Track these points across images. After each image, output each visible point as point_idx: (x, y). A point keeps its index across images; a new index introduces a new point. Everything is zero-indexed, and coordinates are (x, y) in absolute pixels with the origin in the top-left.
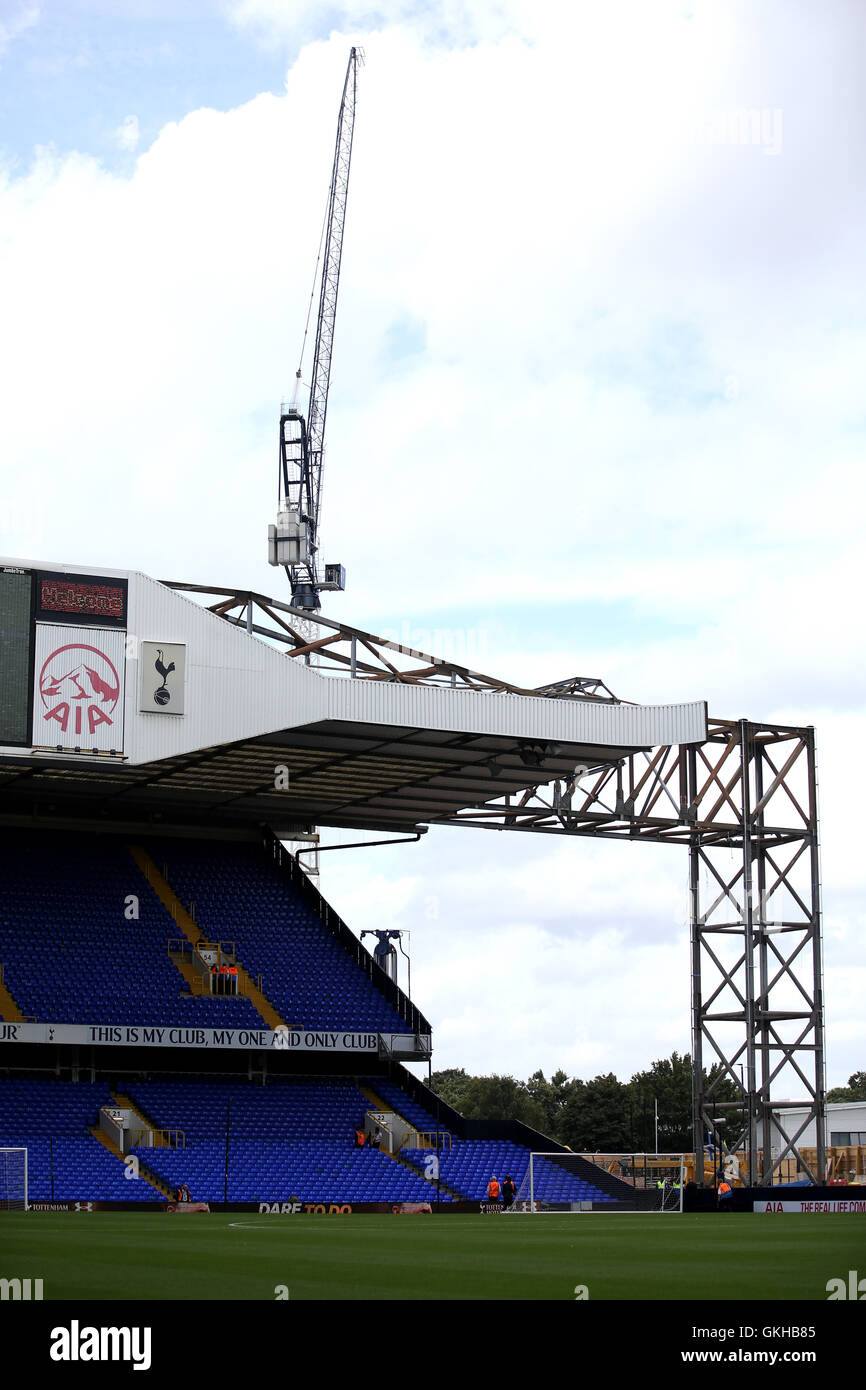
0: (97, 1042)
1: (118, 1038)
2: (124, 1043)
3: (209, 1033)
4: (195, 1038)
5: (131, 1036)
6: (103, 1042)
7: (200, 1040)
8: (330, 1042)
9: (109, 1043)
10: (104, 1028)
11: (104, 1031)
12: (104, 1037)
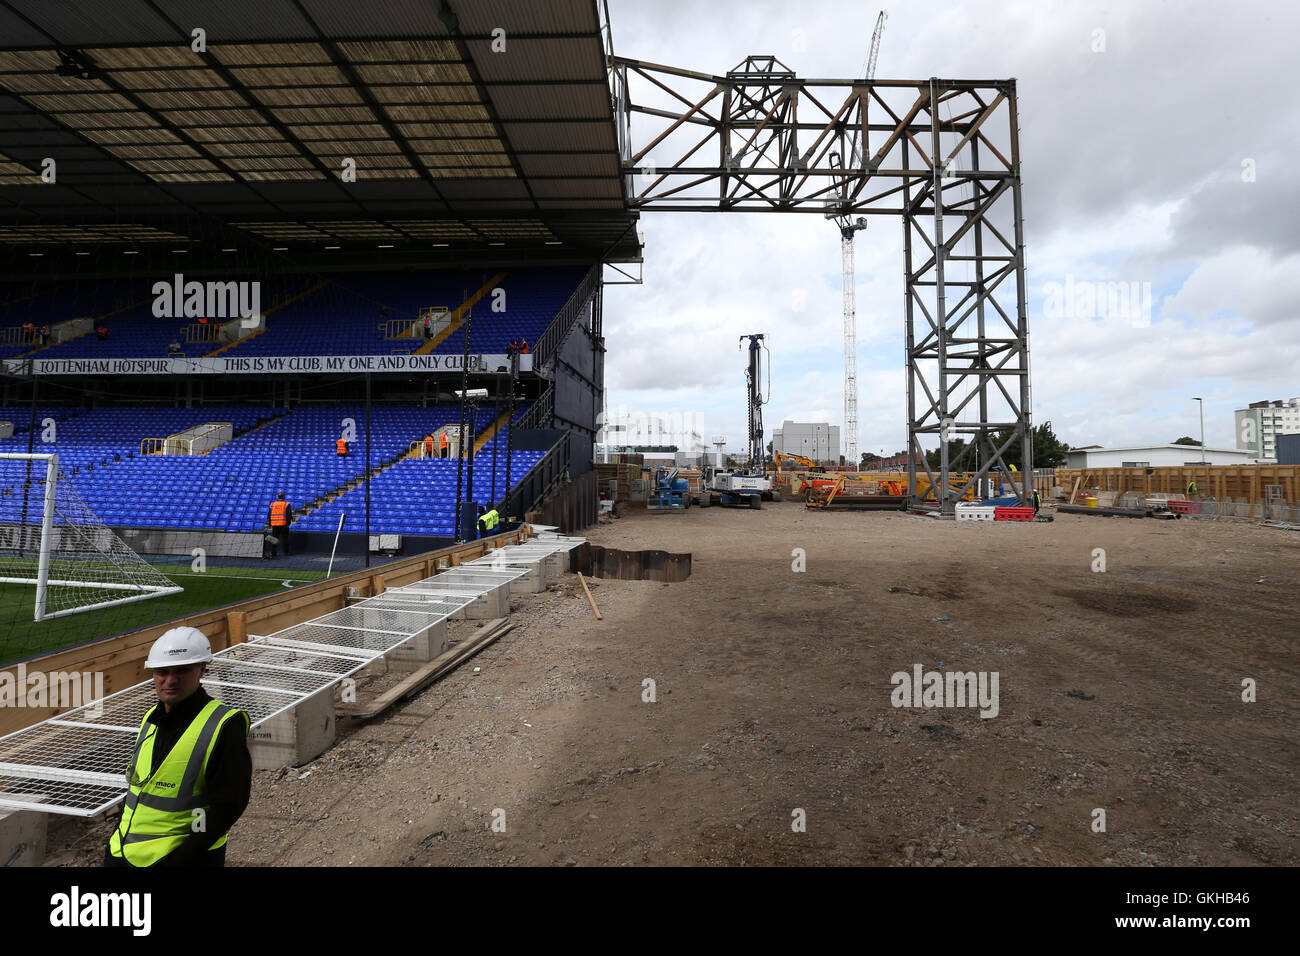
0: (229, 371)
1: (246, 367)
2: (252, 371)
3: (323, 360)
4: (312, 364)
5: (257, 365)
6: (235, 371)
7: (316, 366)
8: (433, 364)
9: (240, 372)
10: (235, 359)
11: (235, 361)
12: (235, 366)
